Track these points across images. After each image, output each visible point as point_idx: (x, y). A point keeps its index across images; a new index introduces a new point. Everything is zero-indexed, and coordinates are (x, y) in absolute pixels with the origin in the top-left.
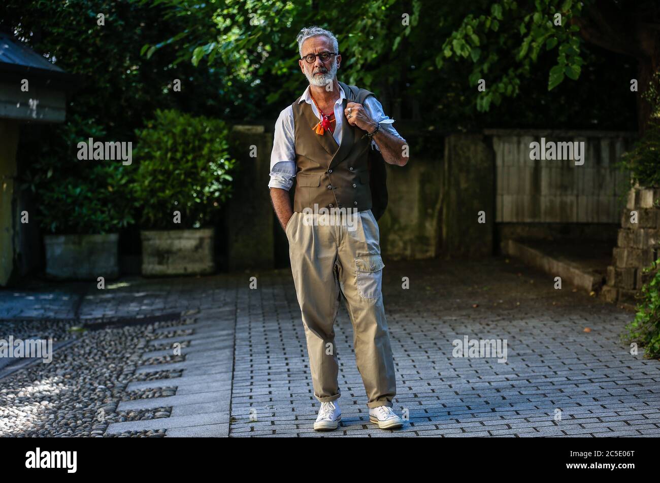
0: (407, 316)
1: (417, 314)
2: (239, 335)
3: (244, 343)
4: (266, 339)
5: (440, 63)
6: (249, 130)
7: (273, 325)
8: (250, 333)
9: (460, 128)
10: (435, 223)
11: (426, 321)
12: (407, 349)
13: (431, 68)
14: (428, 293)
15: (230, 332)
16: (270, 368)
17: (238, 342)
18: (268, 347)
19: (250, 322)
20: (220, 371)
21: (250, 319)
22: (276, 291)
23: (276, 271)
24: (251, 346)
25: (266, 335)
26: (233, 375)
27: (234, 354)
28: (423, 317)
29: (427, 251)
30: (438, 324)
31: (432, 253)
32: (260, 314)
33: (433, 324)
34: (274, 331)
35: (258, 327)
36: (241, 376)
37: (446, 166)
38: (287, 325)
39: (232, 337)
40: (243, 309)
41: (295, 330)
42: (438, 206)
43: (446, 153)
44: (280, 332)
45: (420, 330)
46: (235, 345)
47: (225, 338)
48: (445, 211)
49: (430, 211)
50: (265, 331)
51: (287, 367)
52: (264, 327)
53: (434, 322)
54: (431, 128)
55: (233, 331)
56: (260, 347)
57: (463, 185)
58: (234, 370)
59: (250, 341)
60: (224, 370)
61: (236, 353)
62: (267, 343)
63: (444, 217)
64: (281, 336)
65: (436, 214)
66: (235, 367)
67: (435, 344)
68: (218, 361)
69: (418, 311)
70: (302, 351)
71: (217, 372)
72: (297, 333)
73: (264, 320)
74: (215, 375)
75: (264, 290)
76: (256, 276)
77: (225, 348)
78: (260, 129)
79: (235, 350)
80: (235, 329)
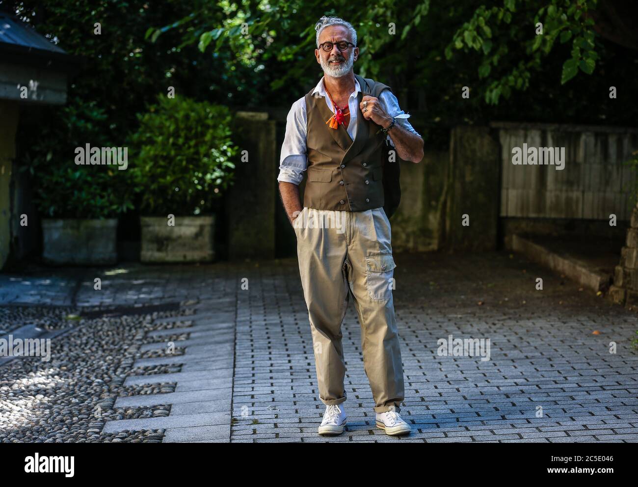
0: (411, 313)
1: (421, 310)
2: (240, 328)
3: (244, 337)
4: (267, 333)
5: (449, 55)
6: (252, 116)
7: (274, 319)
8: (250, 327)
9: (466, 120)
10: (438, 215)
11: (431, 318)
12: (413, 348)
13: (438, 58)
14: (431, 288)
15: (230, 325)
16: (272, 365)
17: (238, 335)
18: (269, 343)
19: (251, 315)
20: (221, 366)
21: (251, 311)
22: (277, 282)
23: (277, 261)
24: (252, 340)
25: (267, 329)
26: (234, 372)
27: (235, 349)
28: (427, 314)
29: (429, 244)
30: (443, 322)
31: (434, 246)
32: (260, 306)
33: (438, 322)
34: (275, 325)
35: (259, 320)
36: (242, 373)
37: (452, 158)
38: (289, 319)
39: (232, 330)
40: (244, 301)
41: (297, 324)
42: (442, 199)
43: (452, 144)
44: (282, 326)
45: (424, 328)
46: (235, 339)
47: (226, 331)
48: (449, 204)
49: (433, 203)
50: (266, 325)
51: (290, 365)
52: (265, 320)
53: (439, 320)
54: (437, 119)
55: (234, 324)
56: (262, 342)
57: (468, 178)
58: (234, 367)
59: (251, 336)
60: (225, 366)
61: (237, 347)
62: (269, 338)
63: (448, 210)
64: (283, 331)
65: (440, 206)
66: (236, 363)
68: (218, 356)
69: (422, 308)
70: (304, 347)
71: (217, 367)
72: (299, 328)
73: (265, 312)
74: (215, 371)
75: (265, 281)
76: (257, 265)
77: (226, 341)
78: (264, 116)
79: (235, 344)
80: (235, 322)
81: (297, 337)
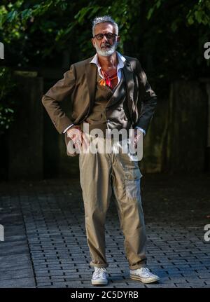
0: (158, 225)
1: (165, 223)
2: (33, 240)
3: (36, 248)
4: (53, 244)
5: (174, 28)
6: (25, 74)
7: (55, 231)
8: (39, 238)
9: (183, 77)
10: (161, 147)
11: (175, 230)
12: (171, 257)
14: (167, 203)
15: (23, 237)
16: (64, 274)
17: (31, 246)
18: (57, 253)
19: (36, 228)
20: (24, 275)
21: (36, 224)
22: (49, 199)
23: (45, 181)
24: (43, 251)
25: (52, 240)
26: (36, 281)
27: (31, 259)
28: (171, 226)
29: (155, 168)
30: (186, 234)
31: (158, 169)
32: (41, 220)
33: (182, 233)
34: (57, 236)
35: (44, 233)
36: (42, 281)
37: (171, 104)
38: (67, 232)
39: (26, 241)
40: (28, 216)
41: (74, 236)
42: (164, 134)
43: (171, 95)
44: (63, 238)
45: (173, 238)
46: (30, 250)
47: (20, 242)
48: (169, 138)
49: (158, 138)
50: (50, 236)
51: (78, 273)
52: (49, 233)
53: (182, 231)
54: (162, 76)
55: (25, 236)
56: (51, 252)
57: (184, 120)
58: (35, 276)
59: (41, 246)
60: (27, 275)
61: (33, 257)
62: (55, 249)
63: (168, 142)
64: (65, 242)
65: (162, 140)
66: (36, 272)
67: (191, 252)
68: (20, 266)
69: (165, 221)
70: (86, 257)
71: (21, 276)
72: (76, 239)
73: (47, 226)
74: (20, 280)
75: (40, 198)
76: (31, 185)
77: (22, 252)
78: (34, 74)
79: (31, 254)
80: (26, 234)
81: (76, 247)
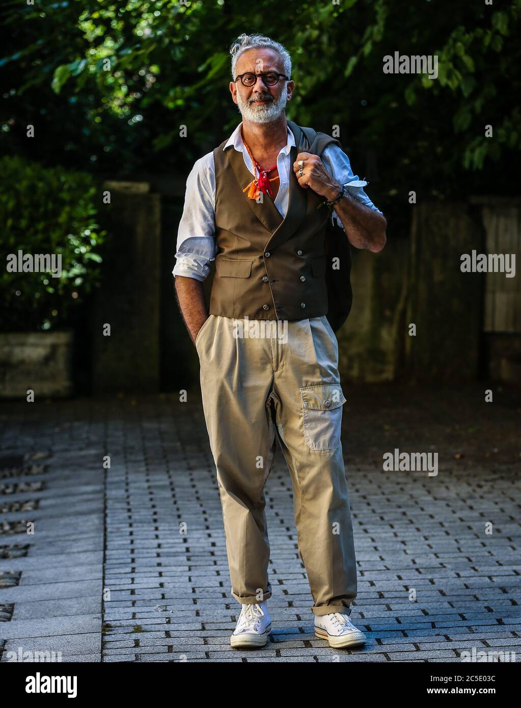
0: (359, 470)
1: (373, 467)
2: (112, 493)
3: (118, 505)
4: (151, 500)
5: (410, 97)
6: (127, 188)
7: (160, 479)
8: (127, 490)
9: (435, 193)
10: (394, 330)
12: (364, 521)
13: (394, 105)
14: (387, 434)
15: (98, 488)
16: (159, 546)
17: (110, 503)
18: (155, 513)
19: (127, 473)
20: (85, 548)
21: (127, 468)
22: (164, 427)
23: (162, 396)
24: (129, 510)
25: (151, 493)
26: (105, 555)
27: (105, 522)
29: (382, 372)
30: (406, 484)
31: (389, 374)
32: (140, 461)
33: (398, 484)
34: (163, 487)
35: (139, 481)
36: (116, 557)
37: (413, 248)
38: (182, 479)
39: (101, 495)
40: (116, 453)
41: (194, 486)
42: (400, 306)
43: (414, 229)
44: (173, 489)
45: (379, 491)
46: (106, 508)
47: (91, 496)
48: (409, 314)
49: (388, 313)
50: (149, 487)
51: (186, 545)
52: (148, 481)
54: (393, 192)
55: (103, 486)
56: (143, 512)
57: (438, 277)
58: (105, 548)
59: (128, 503)
60: (90, 547)
61: (109, 520)
62: (154, 506)
63: (408, 322)
64: (174, 496)
65: (397, 317)
66: (108, 543)
67: (404, 514)
68: (81, 533)
70: (206, 520)
71: (80, 549)
72: (197, 492)
73: (147, 470)
74: (77, 555)
75: (147, 425)
76: (134, 403)
77: (92, 512)
78: (143, 187)
79: (106, 516)
80: (105, 483)
81: (195, 506)
